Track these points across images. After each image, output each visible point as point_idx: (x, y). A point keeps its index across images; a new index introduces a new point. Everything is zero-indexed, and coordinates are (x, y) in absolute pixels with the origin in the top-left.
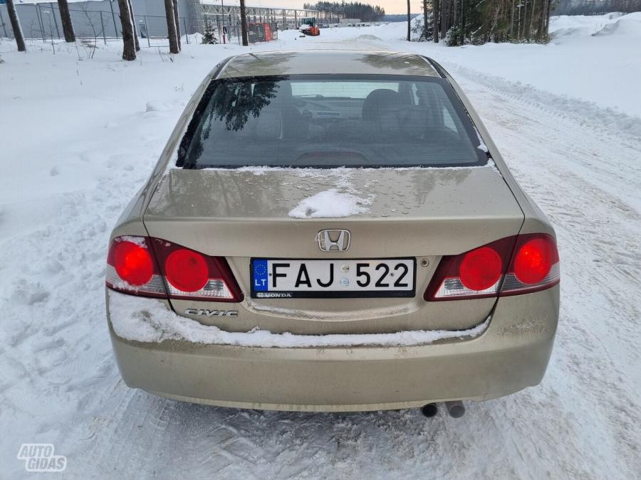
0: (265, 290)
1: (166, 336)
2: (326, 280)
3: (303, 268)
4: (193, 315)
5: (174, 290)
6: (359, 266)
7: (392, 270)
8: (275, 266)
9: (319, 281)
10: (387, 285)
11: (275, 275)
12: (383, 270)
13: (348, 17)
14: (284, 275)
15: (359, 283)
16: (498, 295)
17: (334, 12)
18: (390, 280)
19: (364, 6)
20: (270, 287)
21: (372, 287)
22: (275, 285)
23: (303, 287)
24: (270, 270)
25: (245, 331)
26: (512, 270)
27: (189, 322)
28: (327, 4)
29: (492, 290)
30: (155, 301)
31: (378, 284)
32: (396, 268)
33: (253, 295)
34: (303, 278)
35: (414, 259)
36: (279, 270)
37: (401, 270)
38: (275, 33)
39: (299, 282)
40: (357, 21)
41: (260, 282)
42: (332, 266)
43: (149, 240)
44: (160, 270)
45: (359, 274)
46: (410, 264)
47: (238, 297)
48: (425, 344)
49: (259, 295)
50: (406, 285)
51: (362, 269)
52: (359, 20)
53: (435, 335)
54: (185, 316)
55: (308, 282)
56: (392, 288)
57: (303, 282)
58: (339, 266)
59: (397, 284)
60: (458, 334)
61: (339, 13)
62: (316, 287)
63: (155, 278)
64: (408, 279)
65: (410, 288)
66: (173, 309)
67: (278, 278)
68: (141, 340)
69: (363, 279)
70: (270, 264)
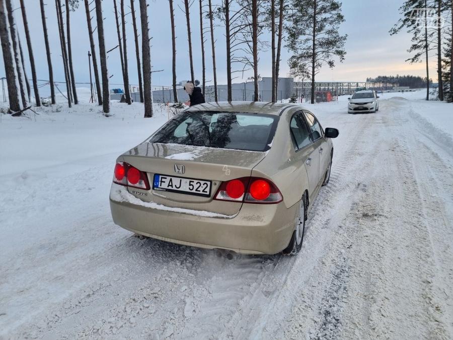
0: (157, 187)
1: (124, 200)
2: (178, 186)
3: (171, 180)
4: (133, 193)
5: (129, 184)
6: (190, 182)
7: (202, 185)
8: (162, 178)
9: (176, 186)
10: (199, 191)
11: (162, 182)
12: (199, 184)
13: (400, 86)
14: (164, 182)
15: (189, 188)
16: (243, 202)
17: (390, 83)
18: (201, 189)
19: (415, 78)
20: (159, 186)
21: (194, 191)
22: (161, 186)
23: (170, 188)
24: (160, 180)
25: (148, 202)
26: (249, 192)
27: (132, 196)
28: (385, 78)
29: (241, 199)
30: (123, 187)
31: (196, 190)
32: (204, 184)
33: (153, 189)
34: (170, 184)
35: (211, 182)
36: (163, 180)
37: (206, 185)
38: (334, 97)
39: (169, 185)
40: (408, 88)
41: (156, 184)
42: (181, 180)
43: (125, 163)
44: (126, 175)
45: (190, 185)
46: (209, 183)
47: (148, 188)
48: (210, 217)
49: (155, 188)
50: (207, 192)
51: (191, 183)
52: (408, 87)
53: (215, 215)
54: (131, 194)
55: (172, 186)
56: (201, 192)
57: (170, 186)
58: (184, 180)
59: (203, 191)
60: (225, 216)
61: (393, 83)
62: (174, 188)
63: (125, 178)
64: (208, 190)
65: (208, 193)
66: (128, 191)
67: (162, 183)
68: (117, 200)
69: (191, 187)
70: (160, 177)
